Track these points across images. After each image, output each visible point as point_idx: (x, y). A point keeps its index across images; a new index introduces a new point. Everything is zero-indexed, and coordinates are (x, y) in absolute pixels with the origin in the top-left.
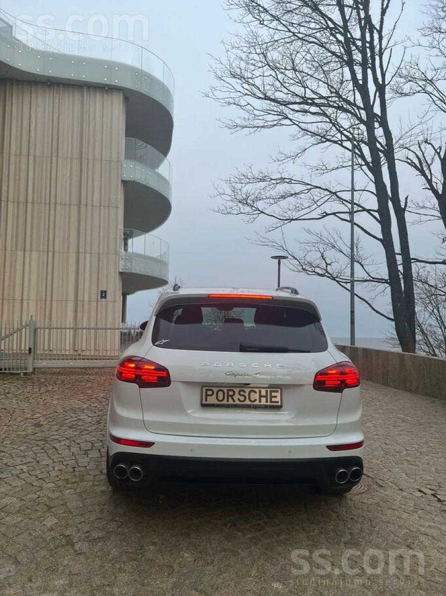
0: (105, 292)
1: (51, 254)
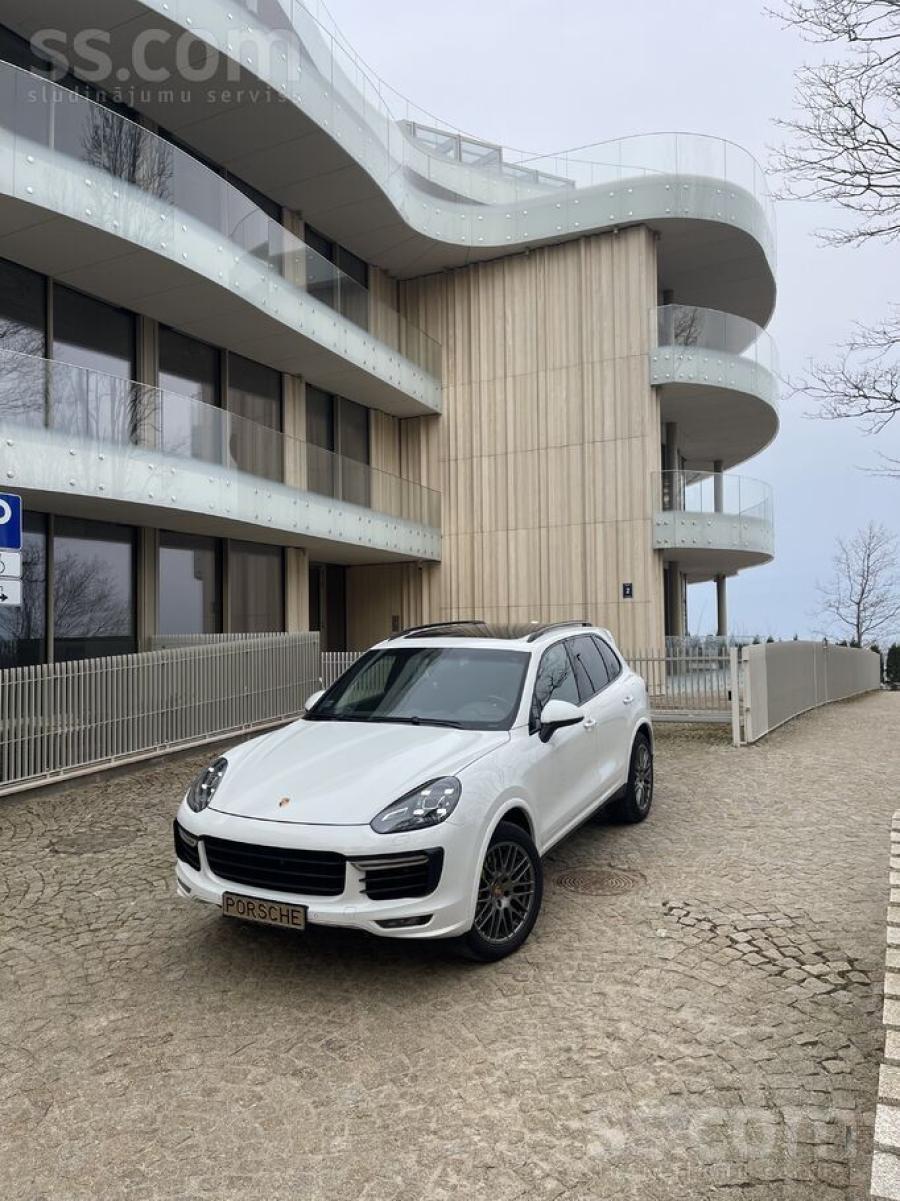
0: (630, 586)
1: (544, 531)
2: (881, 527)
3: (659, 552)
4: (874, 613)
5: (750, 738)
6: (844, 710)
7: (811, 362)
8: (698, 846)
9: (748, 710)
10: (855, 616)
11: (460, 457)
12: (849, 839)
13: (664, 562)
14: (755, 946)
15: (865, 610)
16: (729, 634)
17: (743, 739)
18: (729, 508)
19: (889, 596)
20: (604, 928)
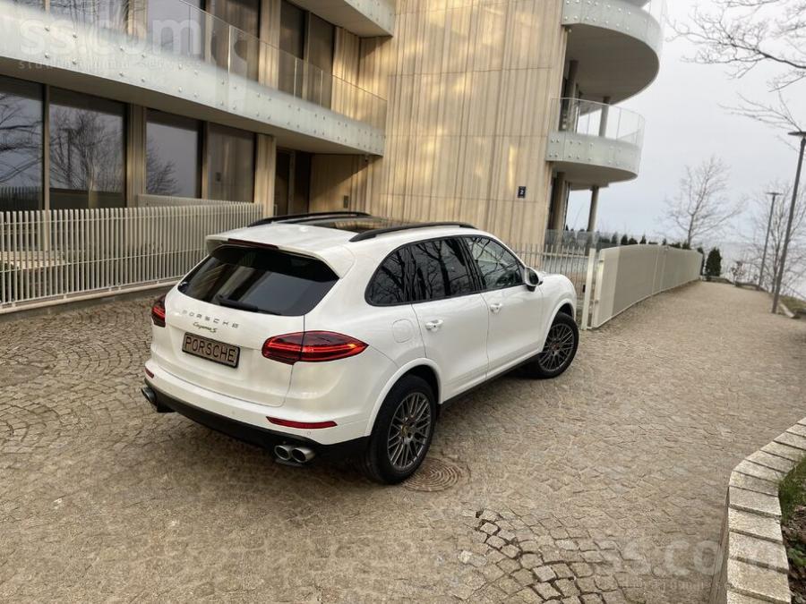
0: (524, 189)
1: (463, 139)
2: (720, 160)
3: (550, 163)
4: (702, 223)
5: (595, 324)
6: (673, 299)
7: (696, 10)
8: (528, 437)
9: (597, 302)
10: (689, 223)
11: (405, 73)
12: (667, 444)
13: (553, 172)
14: (558, 589)
15: (697, 220)
16: (595, 230)
17: (589, 324)
18: (610, 133)
19: (717, 210)
20: (409, 542)
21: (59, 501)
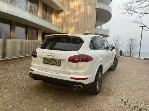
11: (66, 18)
21: (10, 106)
